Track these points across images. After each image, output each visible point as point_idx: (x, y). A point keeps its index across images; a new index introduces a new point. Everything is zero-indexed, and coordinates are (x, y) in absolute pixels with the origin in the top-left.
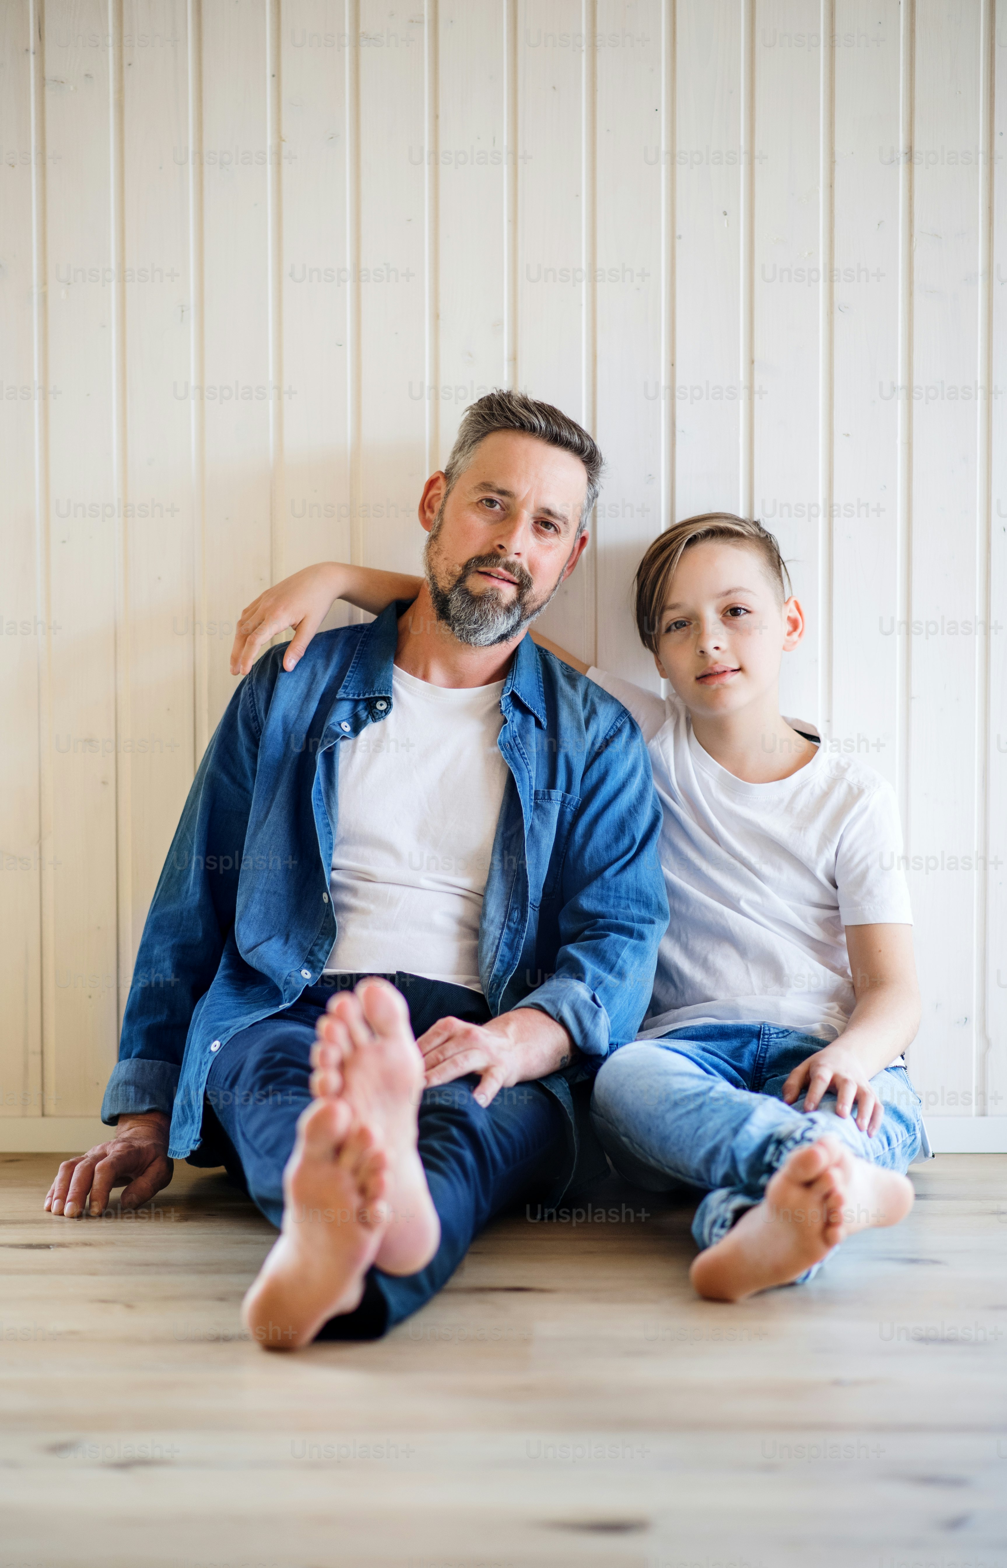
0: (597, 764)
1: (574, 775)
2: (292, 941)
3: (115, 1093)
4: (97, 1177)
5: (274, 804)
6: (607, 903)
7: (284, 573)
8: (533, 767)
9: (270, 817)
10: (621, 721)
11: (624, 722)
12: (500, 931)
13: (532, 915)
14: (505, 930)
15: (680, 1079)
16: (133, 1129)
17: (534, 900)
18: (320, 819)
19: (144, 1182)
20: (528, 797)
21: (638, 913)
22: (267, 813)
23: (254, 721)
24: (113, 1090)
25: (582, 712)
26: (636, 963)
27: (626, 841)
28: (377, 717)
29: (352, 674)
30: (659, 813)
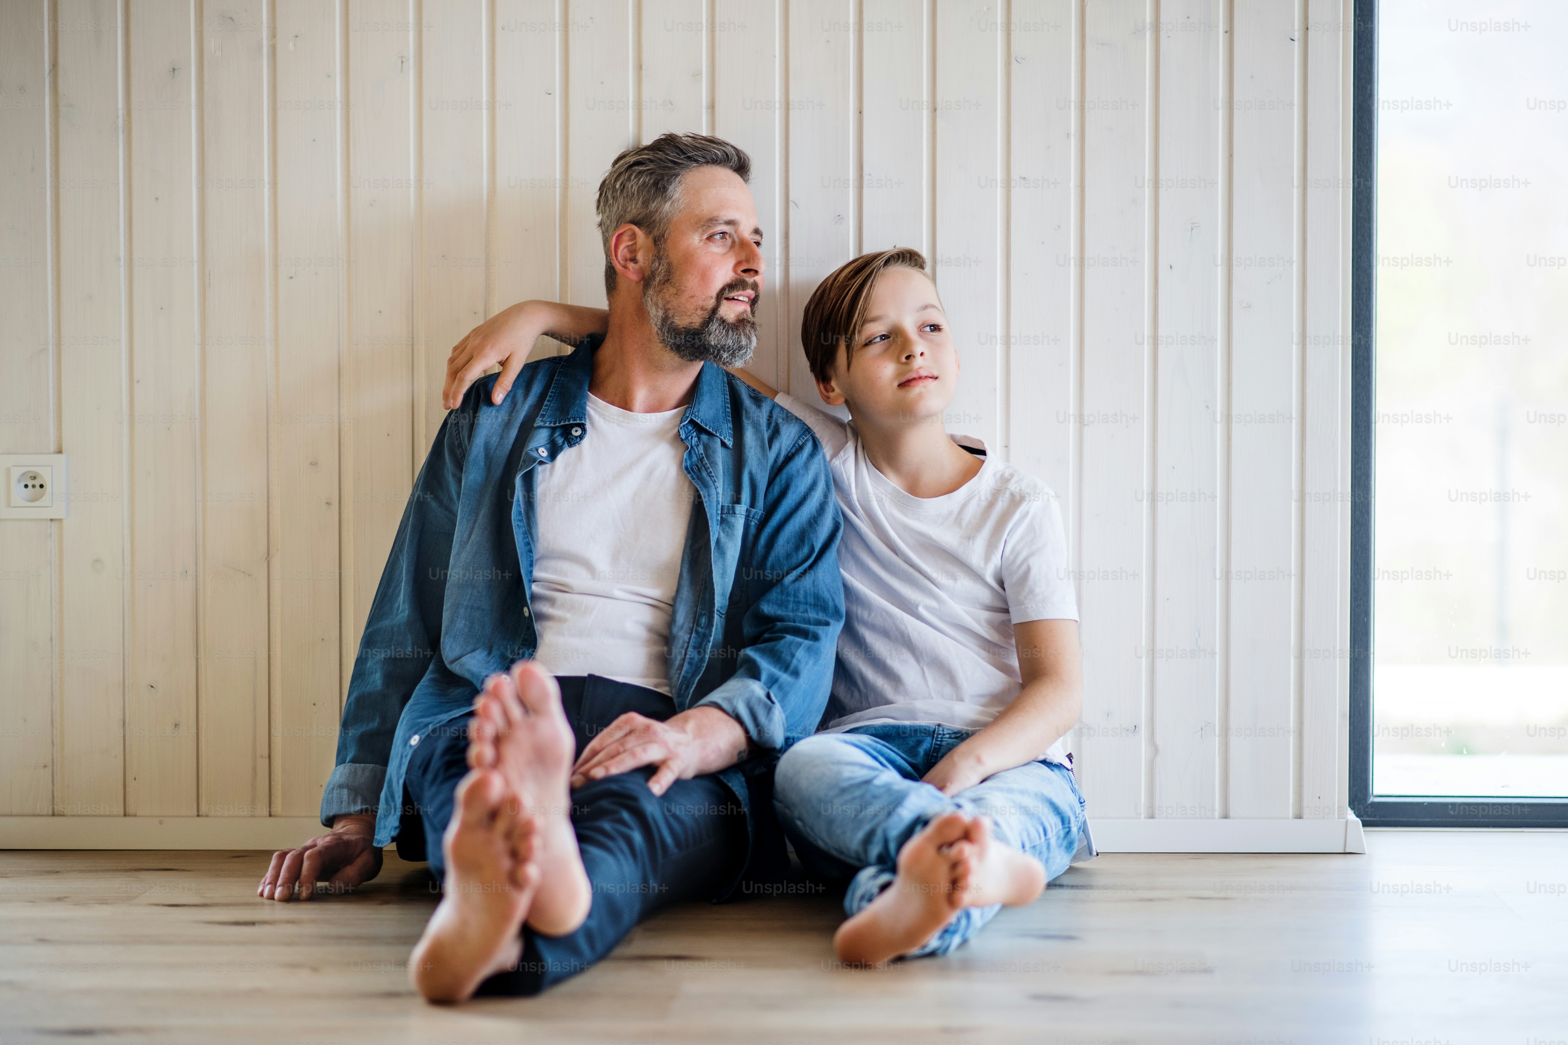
0: (778, 479)
1: (758, 491)
2: (495, 652)
3: (330, 796)
4: (306, 864)
5: (476, 525)
6: (787, 607)
7: (496, 310)
8: (720, 484)
9: (473, 537)
10: (804, 439)
11: (806, 441)
12: (689, 636)
13: (718, 621)
14: (694, 635)
15: (850, 768)
16: (346, 827)
17: (721, 608)
18: (520, 539)
19: (351, 871)
20: (715, 512)
21: (816, 616)
22: (471, 534)
23: (459, 448)
24: (329, 794)
25: (765, 432)
26: (811, 663)
27: (805, 550)
28: (572, 443)
29: (549, 403)
30: (840, 524)
